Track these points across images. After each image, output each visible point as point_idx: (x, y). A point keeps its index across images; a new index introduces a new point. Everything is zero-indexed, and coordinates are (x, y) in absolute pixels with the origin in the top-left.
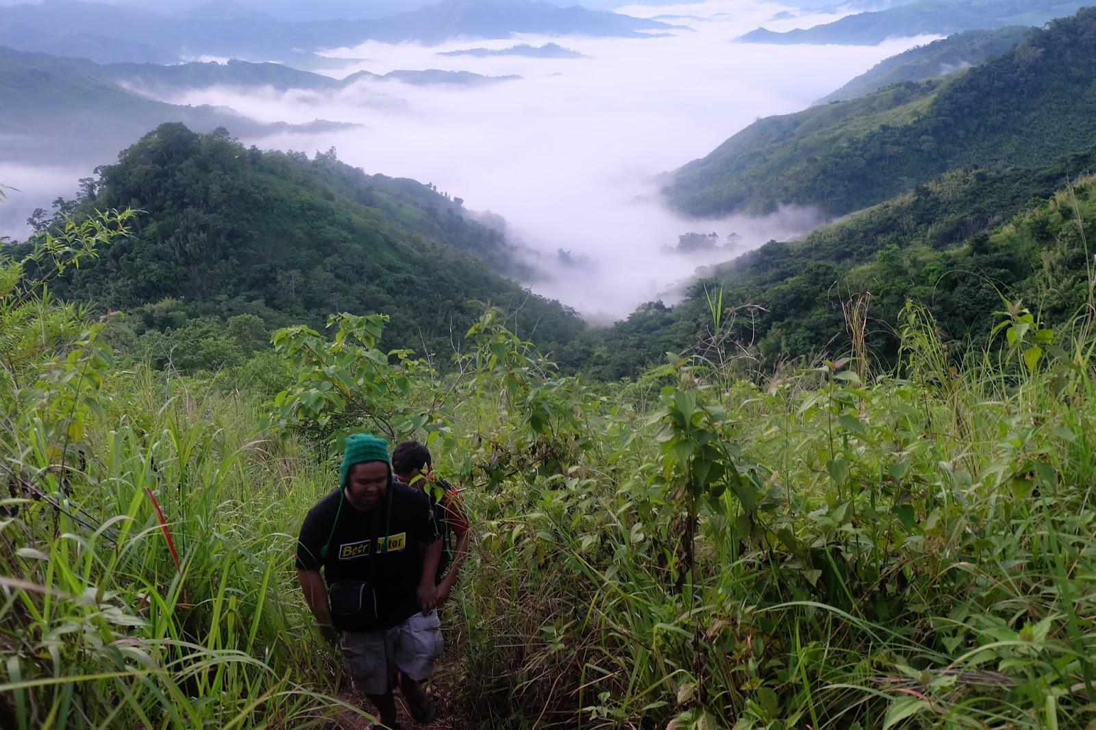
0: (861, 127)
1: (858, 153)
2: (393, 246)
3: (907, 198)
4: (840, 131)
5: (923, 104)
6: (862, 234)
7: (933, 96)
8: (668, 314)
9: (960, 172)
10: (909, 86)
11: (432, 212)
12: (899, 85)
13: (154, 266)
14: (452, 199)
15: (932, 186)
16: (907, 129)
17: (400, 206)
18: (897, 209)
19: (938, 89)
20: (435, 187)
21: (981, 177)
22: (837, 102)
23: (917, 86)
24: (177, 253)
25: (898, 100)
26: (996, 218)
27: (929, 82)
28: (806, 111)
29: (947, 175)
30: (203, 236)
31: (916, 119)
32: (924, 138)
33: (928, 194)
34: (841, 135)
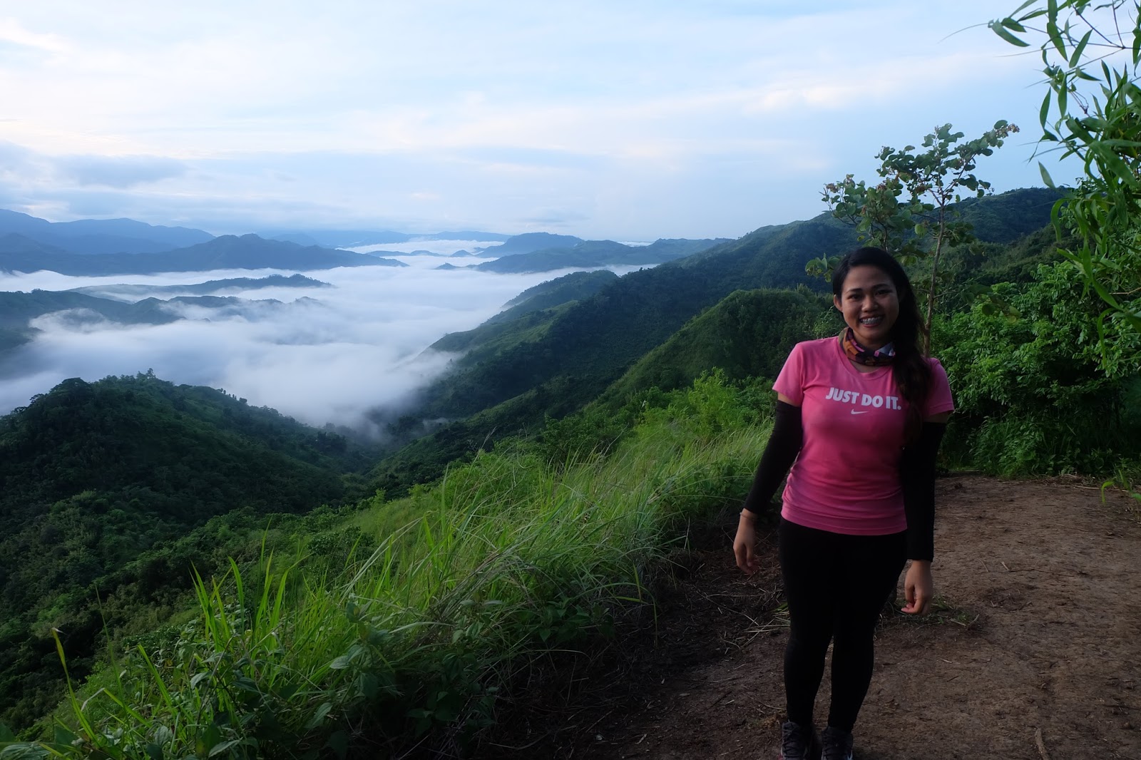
0: (511, 342)
1: (507, 360)
2: (223, 446)
3: (532, 393)
4: (498, 343)
5: (544, 328)
6: (508, 416)
7: (551, 323)
8: (396, 480)
9: (560, 377)
10: (539, 314)
11: (228, 412)
12: (533, 313)
13: (71, 471)
14: (238, 399)
15: (546, 386)
16: (536, 345)
17: (205, 408)
18: (527, 400)
19: (555, 316)
20: (225, 391)
21: (571, 381)
22: (495, 323)
23: (543, 313)
24: (85, 461)
25: (533, 323)
26: (579, 405)
27: (550, 311)
28: (477, 328)
29: (554, 380)
30: (102, 449)
31: (540, 338)
32: (546, 350)
33: (544, 391)
34: (498, 346)
